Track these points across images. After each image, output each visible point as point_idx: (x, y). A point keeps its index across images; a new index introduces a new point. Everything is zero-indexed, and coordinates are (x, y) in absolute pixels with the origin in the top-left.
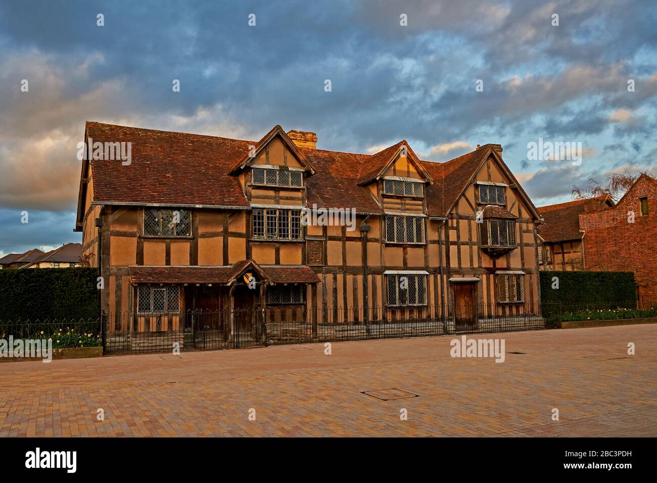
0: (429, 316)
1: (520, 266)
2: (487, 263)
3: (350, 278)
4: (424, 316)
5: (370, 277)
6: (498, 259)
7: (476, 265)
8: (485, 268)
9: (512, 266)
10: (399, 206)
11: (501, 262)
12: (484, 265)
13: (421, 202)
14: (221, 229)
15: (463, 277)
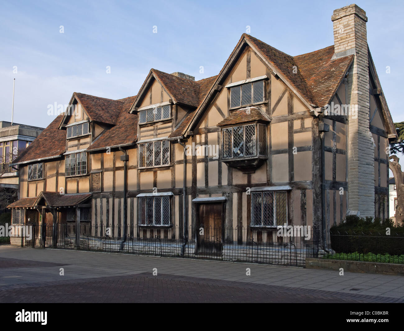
0: (174, 236)
1: (287, 180)
2: (240, 178)
3: (117, 200)
4: (170, 236)
5: (129, 200)
6: (254, 173)
7: (225, 182)
8: (236, 186)
9: (274, 181)
10: (152, 132)
11: (259, 177)
12: (235, 182)
13: (170, 124)
14: (55, 172)
15: (210, 196)
